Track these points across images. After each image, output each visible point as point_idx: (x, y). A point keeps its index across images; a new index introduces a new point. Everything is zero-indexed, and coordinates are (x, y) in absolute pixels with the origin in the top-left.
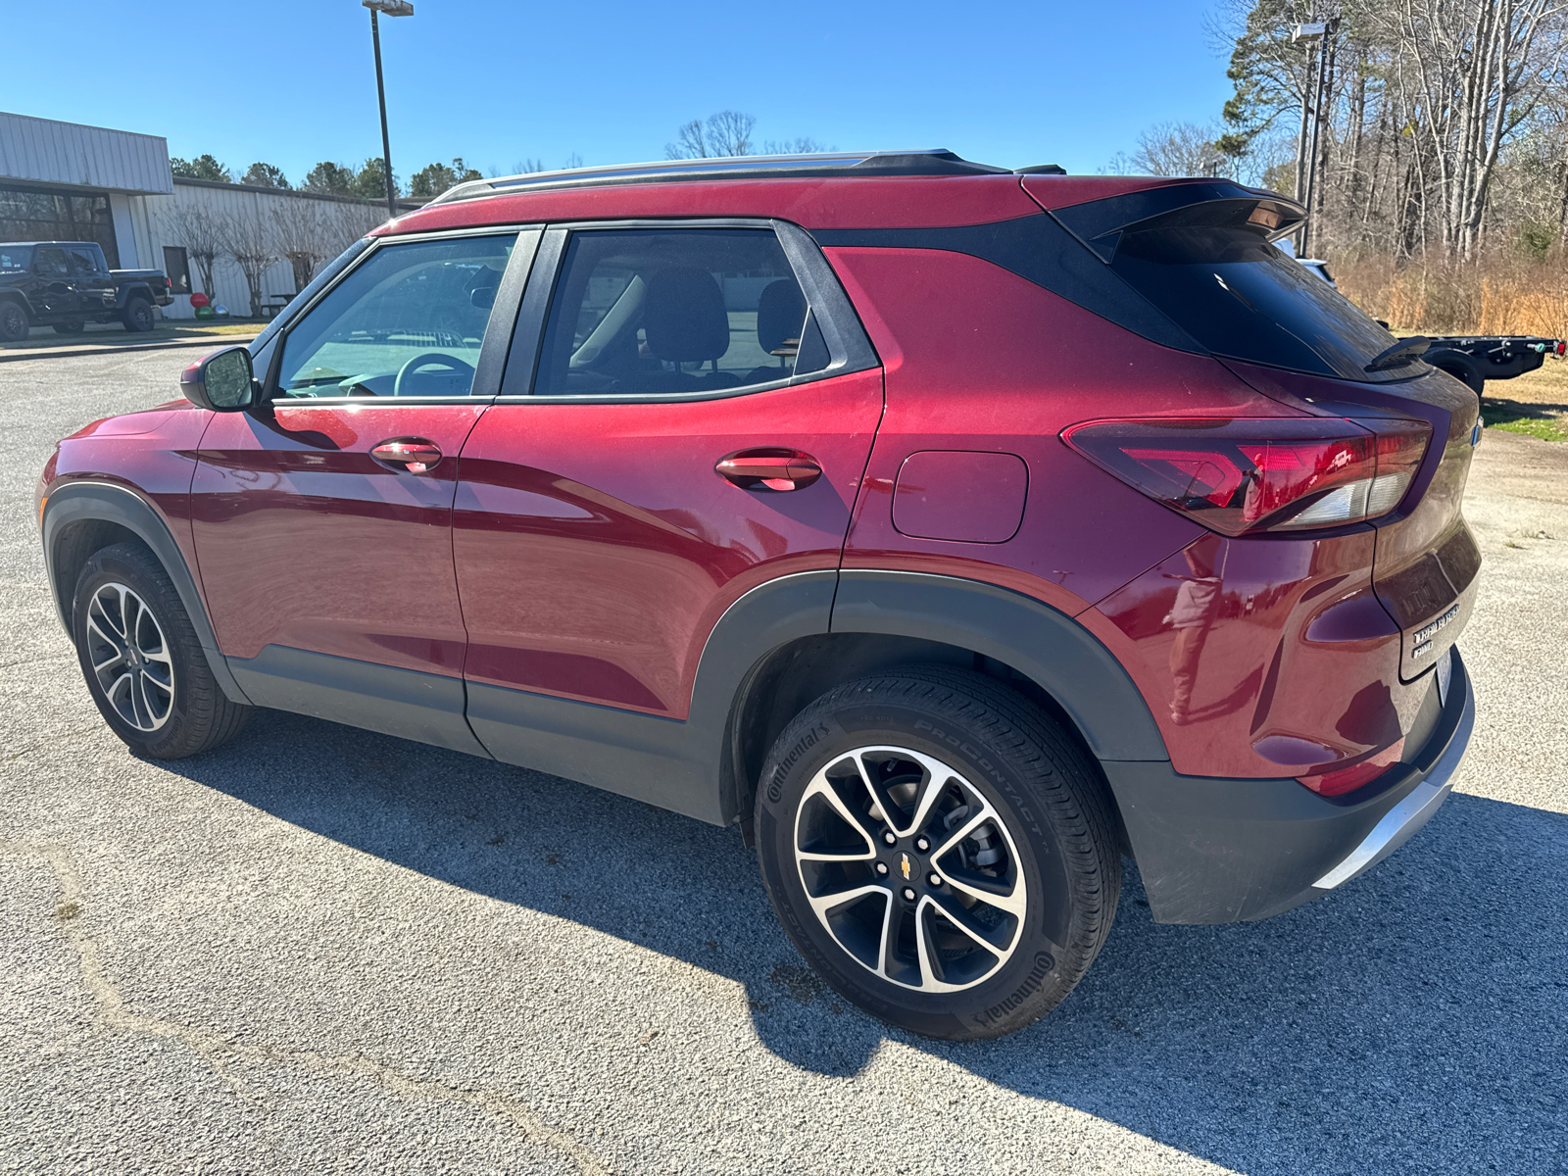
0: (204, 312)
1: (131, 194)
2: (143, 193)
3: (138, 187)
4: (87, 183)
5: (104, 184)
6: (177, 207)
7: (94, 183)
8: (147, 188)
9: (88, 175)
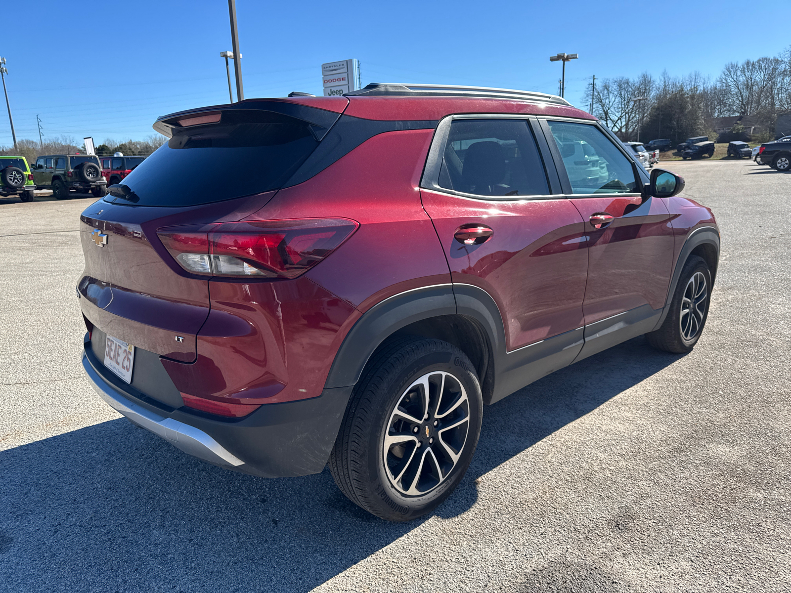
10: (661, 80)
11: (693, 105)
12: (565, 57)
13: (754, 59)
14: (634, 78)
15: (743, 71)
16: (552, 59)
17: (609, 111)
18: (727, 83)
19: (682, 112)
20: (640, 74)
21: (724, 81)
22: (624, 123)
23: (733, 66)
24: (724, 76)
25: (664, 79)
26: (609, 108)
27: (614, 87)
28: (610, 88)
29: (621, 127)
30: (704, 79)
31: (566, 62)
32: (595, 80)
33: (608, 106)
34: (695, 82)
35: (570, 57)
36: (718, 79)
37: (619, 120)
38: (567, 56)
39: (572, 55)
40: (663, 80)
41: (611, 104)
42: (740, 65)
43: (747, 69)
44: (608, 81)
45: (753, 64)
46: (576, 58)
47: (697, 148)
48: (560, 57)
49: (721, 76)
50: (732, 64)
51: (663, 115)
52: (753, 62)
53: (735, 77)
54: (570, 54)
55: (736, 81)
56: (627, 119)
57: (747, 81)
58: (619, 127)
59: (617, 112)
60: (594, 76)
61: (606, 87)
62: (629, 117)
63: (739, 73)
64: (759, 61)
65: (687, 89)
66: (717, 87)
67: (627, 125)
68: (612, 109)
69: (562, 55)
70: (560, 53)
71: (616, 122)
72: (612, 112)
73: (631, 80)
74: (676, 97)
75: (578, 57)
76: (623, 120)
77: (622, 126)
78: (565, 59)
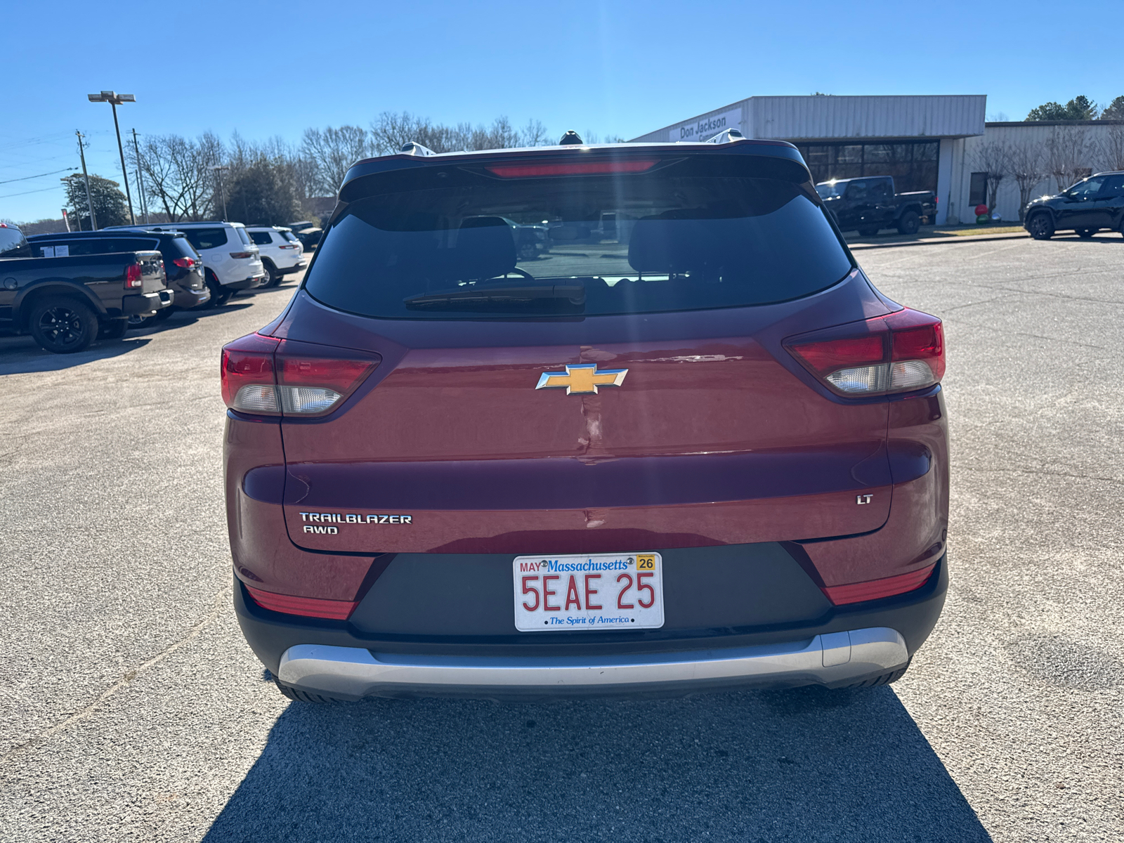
0: (982, 219)
1: (955, 138)
2: (964, 137)
3: (958, 133)
4: (923, 134)
5: (934, 134)
6: (982, 144)
7: (928, 134)
8: (964, 133)
9: (924, 130)
10: (232, 144)
11: (282, 181)
12: (115, 97)
13: (336, 127)
14: (193, 137)
15: (326, 140)
16: (92, 98)
17: (163, 183)
18: (311, 154)
19: (271, 189)
20: (201, 134)
21: (307, 151)
22: (189, 203)
23: (313, 133)
24: (305, 145)
25: (237, 143)
26: (163, 180)
27: (164, 150)
28: (159, 149)
29: (187, 209)
30: (289, 147)
31: (116, 106)
32: (136, 136)
33: (160, 175)
34: (279, 150)
35: (123, 98)
36: (300, 149)
37: (182, 198)
38: (118, 96)
39: (125, 96)
40: (235, 143)
41: (164, 172)
42: (321, 133)
43: (331, 138)
44: (153, 140)
45: (336, 133)
46: (133, 101)
47: (303, 236)
48: (104, 97)
49: (302, 145)
50: (311, 130)
51: (246, 191)
52: (336, 130)
53: (319, 147)
54: (122, 93)
55: (322, 152)
56: (192, 197)
57: (334, 154)
58: (184, 209)
59: (176, 185)
60: (134, 130)
61: (152, 148)
62: (195, 192)
63: (322, 143)
64: (342, 130)
65: (270, 158)
66: (301, 159)
67: (194, 205)
68: (167, 180)
69: (110, 94)
70: (107, 89)
71: (178, 200)
72: (168, 184)
73: (187, 141)
74: (259, 168)
75: (135, 99)
76: (187, 196)
77: (188, 206)
78: (115, 101)
